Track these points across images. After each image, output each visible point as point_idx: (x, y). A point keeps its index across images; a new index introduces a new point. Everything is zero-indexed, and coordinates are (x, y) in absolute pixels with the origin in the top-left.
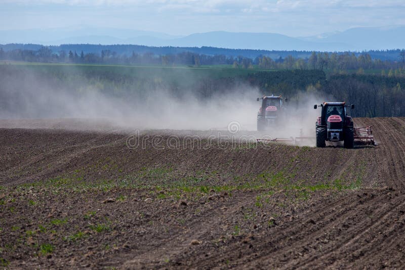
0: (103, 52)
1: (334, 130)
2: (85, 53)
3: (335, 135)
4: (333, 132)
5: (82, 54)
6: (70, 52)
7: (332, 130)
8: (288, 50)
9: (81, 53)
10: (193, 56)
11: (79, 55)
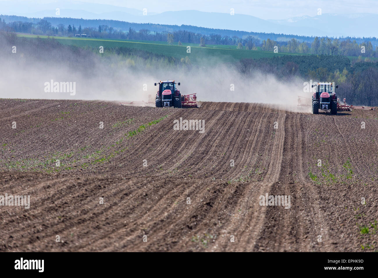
0: (100, 27)
1: (324, 103)
2: (83, 28)
3: (325, 106)
4: (324, 104)
5: (80, 28)
6: (70, 25)
7: (323, 103)
8: (266, 32)
9: (79, 26)
10: (189, 35)
11: (77, 29)
